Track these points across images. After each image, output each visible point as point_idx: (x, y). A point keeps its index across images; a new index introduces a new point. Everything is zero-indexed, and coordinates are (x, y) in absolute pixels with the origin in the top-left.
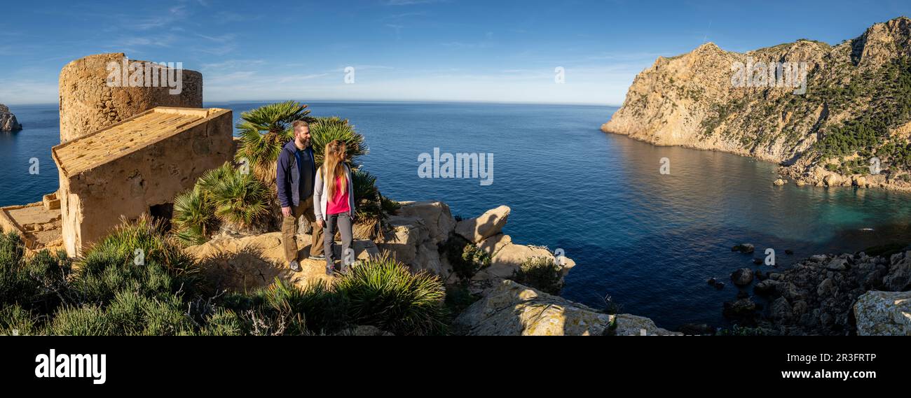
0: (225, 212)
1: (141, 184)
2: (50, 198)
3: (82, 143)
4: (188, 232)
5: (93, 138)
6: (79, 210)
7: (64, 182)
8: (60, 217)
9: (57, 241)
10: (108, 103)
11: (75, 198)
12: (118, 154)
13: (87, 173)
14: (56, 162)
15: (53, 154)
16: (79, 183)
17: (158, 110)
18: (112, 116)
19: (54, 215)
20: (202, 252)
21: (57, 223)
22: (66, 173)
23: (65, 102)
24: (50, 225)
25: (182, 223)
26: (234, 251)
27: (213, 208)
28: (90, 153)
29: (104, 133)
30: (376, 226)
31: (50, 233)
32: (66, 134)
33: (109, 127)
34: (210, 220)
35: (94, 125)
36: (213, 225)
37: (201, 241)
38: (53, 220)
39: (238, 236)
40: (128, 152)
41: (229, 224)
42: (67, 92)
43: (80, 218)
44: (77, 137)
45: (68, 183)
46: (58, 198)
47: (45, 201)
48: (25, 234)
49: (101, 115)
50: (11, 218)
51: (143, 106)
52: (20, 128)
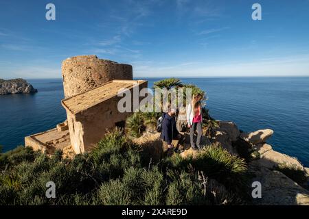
0: (148, 123)
1: (111, 113)
2: (61, 125)
3: (79, 97)
4: (132, 132)
5: (84, 95)
6: (82, 129)
7: (70, 117)
8: (68, 134)
9: (68, 147)
10: (90, 78)
11: (78, 125)
12: (99, 101)
13: (84, 111)
14: (65, 107)
15: (62, 105)
16: (80, 116)
17: (114, 81)
18: (93, 85)
19: (65, 133)
20: (140, 141)
21: (67, 138)
22: (72, 112)
23: (66, 78)
24: (63, 139)
25: (130, 129)
26: (153, 140)
27: (143, 121)
28: (85, 102)
29: (89, 92)
30: (208, 130)
31: (62, 143)
32: (68, 92)
33: (91, 89)
34: (141, 127)
35: (83, 88)
36: (143, 129)
37: (138, 136)
38: (64, 136)
39: (153, 133)
40: (103, 100)
41: (149, 128)
42: (67, 73)
43: (83, 133)
44: (74, 94)
45: (74, 117)
46: (66, 124)
47: (59, 128)
48: (47, 147)
49: (86, 84)
50: (37, 140)
51: (107, 79)
52: (36, 91)
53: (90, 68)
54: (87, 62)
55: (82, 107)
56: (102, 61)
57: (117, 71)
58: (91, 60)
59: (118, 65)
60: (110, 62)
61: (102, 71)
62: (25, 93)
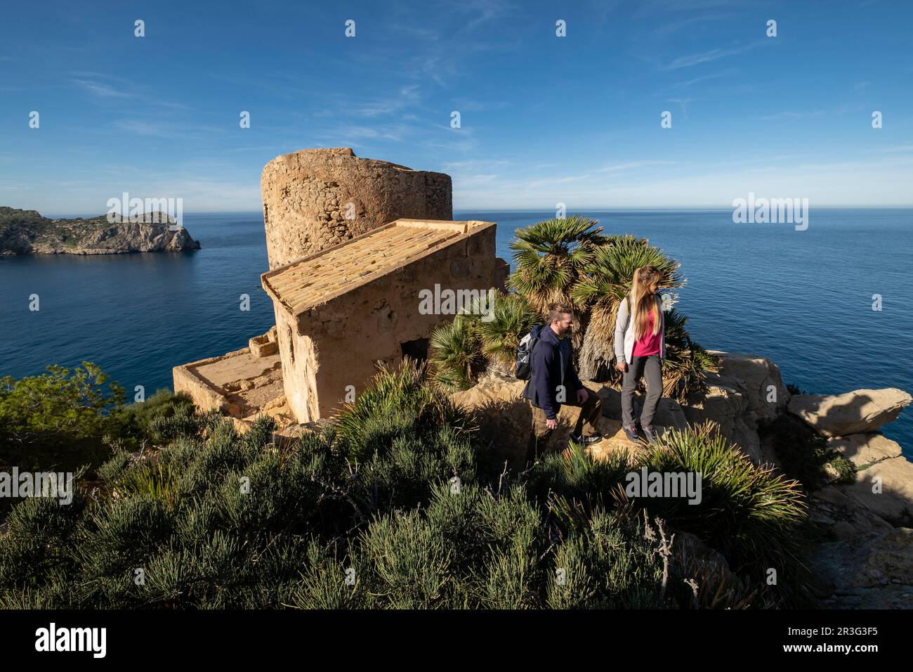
0: (493, 350)
1: (390, 316)
2: (259, 341)
3: (306, 267)
4: (448, 373)
5: (320, 261)
6: (313, 356)
7: (284, 321)
8: (278, 365)
9: (278, 401)
10: (334, 214)
11: (305, 344)
12: (359, 281)
13: (320, 308)
14: (269, 293)
15: (263, 284)
16: (309, 322)
17: (401, 223)
18: (342, 233)
19: (269, 362)
20: (470, 399)
21: (274, 375)
22: (290, 310)
23: (273, 213)
24: (264, 379)
25: (442, 364)
27: (478, 344)
28: (320, 279)
29: (333, 254)
30: (681, 381)
31: (265, 390)
32: (277, 254)
33: (338, 245)
34: (475, 360)
35: (317, 242)
36: (480, 366)
37: (466, 386)
38: (267, 372)
39: (508, 379)
40: (371, 278)
41: (498, 364)
42: (274, 199)
43: (315, 366)
44: (294, 259)
45: (294, 323)
46: (272, 339)
47: (254, 347)
48: (227, 397)
49: (325, 229)
50: (202, 379)
51: (380, 218)
52: (197, 246)
53: (335, 185)
54: (328, 167)
55: (314, 297)
56: (368, 163)
57: (408, 192)
58: (339, 161)
59: (411, 174)
60: (390, 165)
61: (366, 193)
62: (171, 251)
